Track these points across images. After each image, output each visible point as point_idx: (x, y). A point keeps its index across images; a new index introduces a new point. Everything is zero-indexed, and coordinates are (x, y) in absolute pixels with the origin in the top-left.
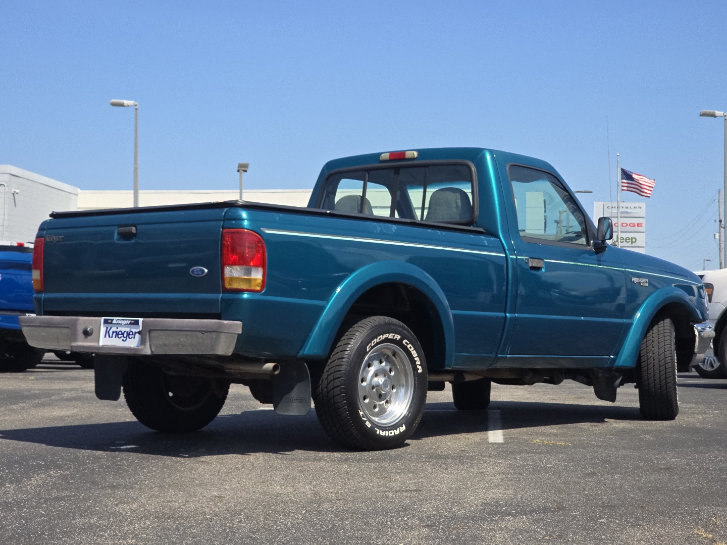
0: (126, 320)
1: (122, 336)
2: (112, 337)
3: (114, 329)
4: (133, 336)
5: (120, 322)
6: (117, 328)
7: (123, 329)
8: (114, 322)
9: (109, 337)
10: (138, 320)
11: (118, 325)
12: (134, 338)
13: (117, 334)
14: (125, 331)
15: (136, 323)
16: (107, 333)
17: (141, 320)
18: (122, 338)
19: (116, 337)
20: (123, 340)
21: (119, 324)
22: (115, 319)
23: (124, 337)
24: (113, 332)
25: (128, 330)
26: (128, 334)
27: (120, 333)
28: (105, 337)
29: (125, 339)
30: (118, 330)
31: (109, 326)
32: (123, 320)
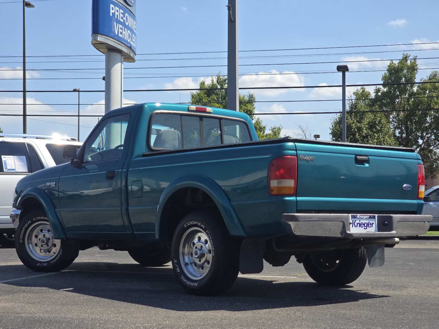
0: (366, 216)
1: (363, 226)
2: (357, 227)
3: (358, 221)
4: (371, 226)
5: (362, 217)
6: (360, 221)
7: (364, 222)
8: (358, 217)
9: (355, 227)
10: (375, 216)
11: (360, 219)
12: (372, 227)
13: (360, 225)
14: (365, 223)
15: (374, 217)
16: (354, 225)
17: (376, 215)
18: (364, 227)
19: (359, 227)
20: (364, 228)
21: (362, 218)
22: (359, 215)
23: (365, 227)
24: (357, 224)
25: (367, 222)
26: (368, 224)
27: (362, 224)
28: (353, 227)
29: (366, 228)
30: (360, 222)
31: (354, 220)
32: (364, 216)
